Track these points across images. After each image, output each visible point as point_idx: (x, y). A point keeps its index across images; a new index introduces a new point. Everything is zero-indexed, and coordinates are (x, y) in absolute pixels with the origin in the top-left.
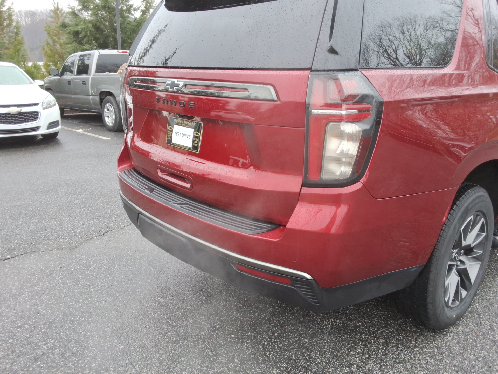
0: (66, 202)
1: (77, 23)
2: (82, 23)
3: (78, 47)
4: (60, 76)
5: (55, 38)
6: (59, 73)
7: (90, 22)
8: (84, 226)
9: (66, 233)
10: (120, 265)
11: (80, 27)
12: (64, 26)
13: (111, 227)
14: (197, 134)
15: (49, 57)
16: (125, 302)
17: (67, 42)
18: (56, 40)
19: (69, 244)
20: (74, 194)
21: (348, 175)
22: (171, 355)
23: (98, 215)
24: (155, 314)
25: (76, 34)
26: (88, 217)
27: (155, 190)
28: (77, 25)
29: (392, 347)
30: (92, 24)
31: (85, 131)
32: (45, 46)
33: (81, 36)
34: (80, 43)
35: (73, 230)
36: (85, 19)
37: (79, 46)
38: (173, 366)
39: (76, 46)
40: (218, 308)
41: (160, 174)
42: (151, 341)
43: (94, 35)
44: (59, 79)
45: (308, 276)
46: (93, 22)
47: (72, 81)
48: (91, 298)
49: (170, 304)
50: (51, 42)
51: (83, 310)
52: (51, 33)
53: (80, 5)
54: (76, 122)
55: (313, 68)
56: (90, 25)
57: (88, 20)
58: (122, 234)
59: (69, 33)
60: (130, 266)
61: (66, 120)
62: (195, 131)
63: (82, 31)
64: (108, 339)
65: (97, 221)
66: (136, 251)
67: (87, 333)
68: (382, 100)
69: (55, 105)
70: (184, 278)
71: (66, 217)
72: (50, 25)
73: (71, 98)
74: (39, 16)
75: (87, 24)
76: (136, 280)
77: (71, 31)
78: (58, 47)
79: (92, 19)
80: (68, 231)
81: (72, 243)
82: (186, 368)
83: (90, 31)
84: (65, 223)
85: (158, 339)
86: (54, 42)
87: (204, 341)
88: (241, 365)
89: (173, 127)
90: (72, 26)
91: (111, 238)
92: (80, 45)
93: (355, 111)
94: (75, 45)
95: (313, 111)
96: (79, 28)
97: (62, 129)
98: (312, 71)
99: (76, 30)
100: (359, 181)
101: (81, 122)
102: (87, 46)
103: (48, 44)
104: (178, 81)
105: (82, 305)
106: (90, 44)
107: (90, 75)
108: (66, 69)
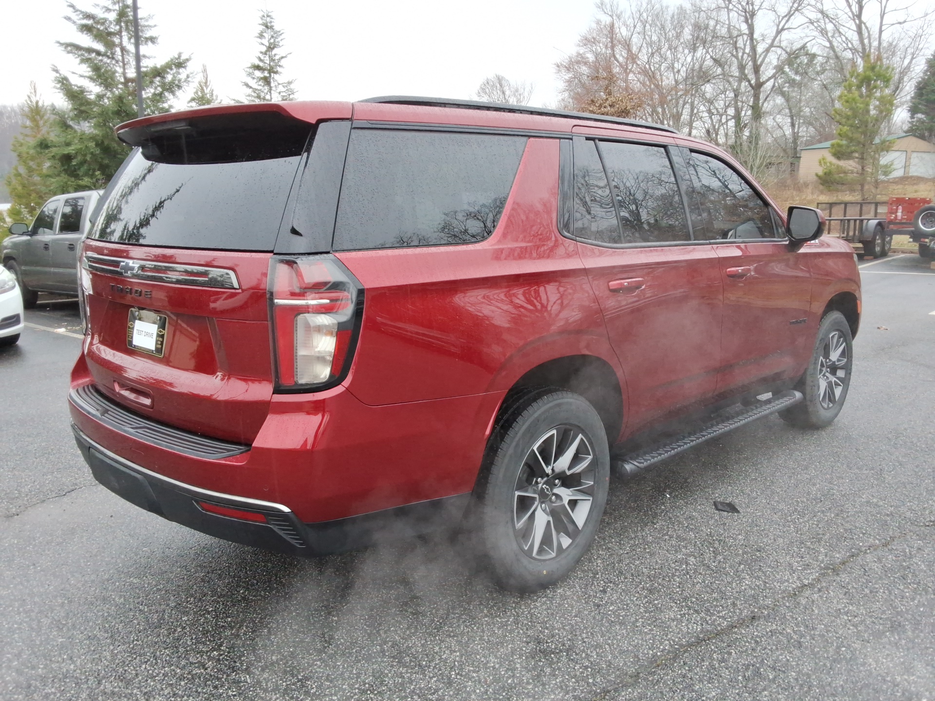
0: (14, 448)
1: (68, 141)
2: (77, 142)
3: (69, 183)
4: (31, 236)
5: (31, 163)
6: (30, 229)
7: (93, 138)
8: (36, 483)
9: (5, 494)
10: (82, 537)
11: (73, 147)
12: (44, 145)
13: (80, 483)
14: (160, 332)
15: (19, 197)
16: (79, 585)
17: (50, 173)
18: (34, 167)
19: (7, 509)
20: (29, 436)
21: (326, 377)
22: (131, 646)
23: (62, 467)
24: (120, 597)
25: (67, 159)
26: (45, 470)
27: (109, 412)
28: (68, 144)
29: (454, 618)
30: (94, 143)
31: (70, 331)
32: (13, 179)
33: (74, 163)
34: (73, 173)
35: (16, 490)
36: (83, 133)
37: (72, 181)
38: (130, 659)
39: (65, 180)
40: (219, 586)
41: (117, 388)
42: (106, 632)
43: (100, 160)
44: (28, 240)
45: (286, 509)
46: (98, 138)
47: (50, 245)
48: (28, 581)
49: (146, 586)
50: (22, 170)
51: (12, 598)
52: (25, 155)
53: (75, 109)
54: (58, 314)
55: (275, 252)
56: (92, 144)
57: (90, 134)
58: (96, 492)
59: (53, 157)
60: (97, 537)
61: (37, 313)
62: (158, 328)
63: (76, 153)
64: (43, 632)
65: (59, 476)
66: (111, 516)
67: (13, 625)
68: (362, 287)
69: (13, 287)
70: (179, 551)
71: (9, 471)
72: (22, 141)
73: (50, 273)
74: (9, 117)
75: (86, 143)
76: (103, 556)
77: (57, 154)
78: (37, 179)
79: (96, 132)
80: (8, 491)
81: (12, 508)
82: (149, 660)
83: (92, 153)
84: (5, 479)
85: (118, 629)
86: (30, 170)
87: (184, 628)
88: (229, 652)
89: (134, 323)
90: (59, 146)
91: (76, 499)
92: (73, 179)
93: (328, 301)
94: (64, 178)
95: (276, 301)
96: (70, 150)
97: (26, 328)
98: (275, 254)
99: (66, 152)
100: (340, 384)
101: (67, 316)
102: (86, 181)
103: (19, 175)
104: (133, 263)
105: (12, 592)
106: (92, 176)
107: (82, 233)
108: (44, 222)
